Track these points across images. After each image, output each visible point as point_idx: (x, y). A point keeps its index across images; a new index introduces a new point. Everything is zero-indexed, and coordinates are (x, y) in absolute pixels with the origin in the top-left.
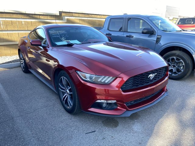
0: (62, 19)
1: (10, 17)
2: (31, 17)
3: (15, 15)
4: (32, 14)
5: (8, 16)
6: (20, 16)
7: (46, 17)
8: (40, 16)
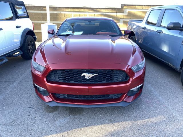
0: (123, 12)
1: (79, 11)
2: (95, 11)
3: (82, 9)
4: (96, 8)
5: (77, 10)
6: (86, 10)
7: (107, 11)
8: (103, 10)
